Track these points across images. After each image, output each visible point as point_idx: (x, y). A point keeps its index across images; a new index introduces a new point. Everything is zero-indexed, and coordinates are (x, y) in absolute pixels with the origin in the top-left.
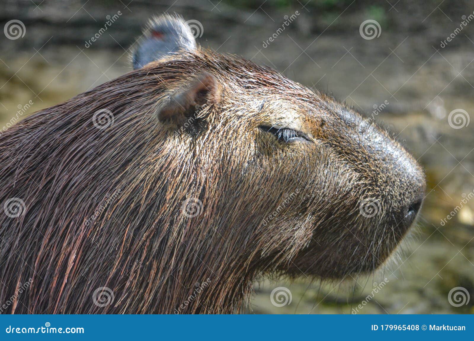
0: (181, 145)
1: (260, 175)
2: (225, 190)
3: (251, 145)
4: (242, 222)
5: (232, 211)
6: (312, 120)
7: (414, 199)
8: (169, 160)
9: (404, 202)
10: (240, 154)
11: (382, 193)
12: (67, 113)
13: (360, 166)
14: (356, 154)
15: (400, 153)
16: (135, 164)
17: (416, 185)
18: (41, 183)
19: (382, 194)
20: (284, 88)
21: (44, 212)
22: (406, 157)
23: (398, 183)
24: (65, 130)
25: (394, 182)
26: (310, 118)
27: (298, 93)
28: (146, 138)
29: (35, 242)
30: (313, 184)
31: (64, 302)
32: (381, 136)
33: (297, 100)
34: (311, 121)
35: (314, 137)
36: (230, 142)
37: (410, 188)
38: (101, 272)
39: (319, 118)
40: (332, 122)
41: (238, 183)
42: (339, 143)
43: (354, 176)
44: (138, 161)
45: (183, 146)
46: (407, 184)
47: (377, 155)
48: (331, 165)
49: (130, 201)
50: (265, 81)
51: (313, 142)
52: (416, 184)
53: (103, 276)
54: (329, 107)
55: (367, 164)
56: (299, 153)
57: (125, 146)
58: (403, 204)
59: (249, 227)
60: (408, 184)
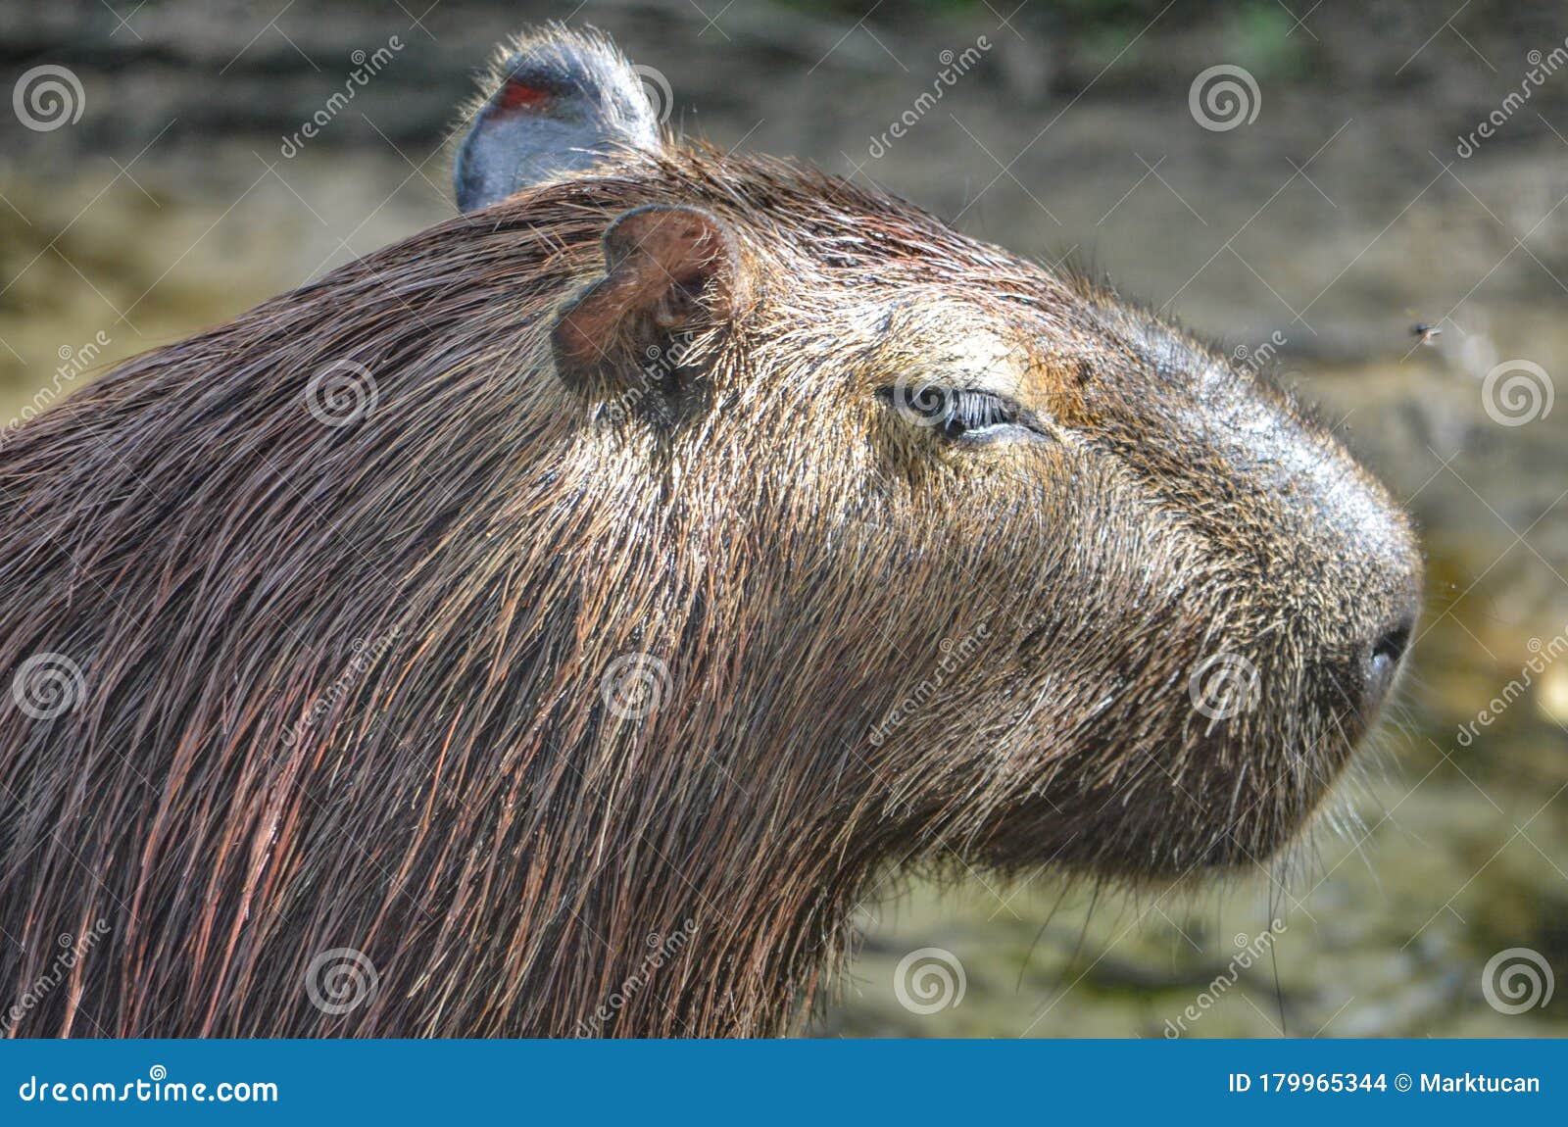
0: (623, 461)
1: (886, 551)
2: (769, 605)
3: (855, 454)
4: (826, 707)
5: (795, 672)
6: (1051, 364)
7: (1388, 617)
8: (582, 511)
9: (1356, 627)
10: (819, 483)
11: (1285, 600)
12: (238, 358)
13: (1207, 515)
14: (1194, 474)
15: (1335, 467)
16: (468, 524)
17: (1393, 573)
18: (159, 591)
19: (1287, 605)
20: (957, 262)
21: (168, 687)
22: (1354, 482)
23: (1333, 567)
24: (234, 416)
25: (1320, 564)
26: (1043, 360)
27: (1000, 279)
28: (504, 440)
29: (141, 787)
30: (1056, 577)
31: (239, 983)
32: (1273, 414)
33: (1001, 302)
34: (1048, 370)
35: (1057, 421)
36: (783, 445)
37: (1375, 581)
38: (359, 884)
39: (1072, 359)
40: (1112, 372)
41: (813, 581)
42: (1139, 438)
43: (1192, 548)
44: (480, 515)
45: (629, 463)
46: (1362, 570)
47: (1264, 475)
48: (1117, 512)
49: (455, 646)
50: (893, 243)
51: (1054, 438)
52: (1391, 569)
53: (367, 897)
54: (1102, 323)
55: (1230, 506)
56: (1008, 476)
57: (437, 467)
58: (1354, 635)
59: (851, 724)
60: (1368, 570)
